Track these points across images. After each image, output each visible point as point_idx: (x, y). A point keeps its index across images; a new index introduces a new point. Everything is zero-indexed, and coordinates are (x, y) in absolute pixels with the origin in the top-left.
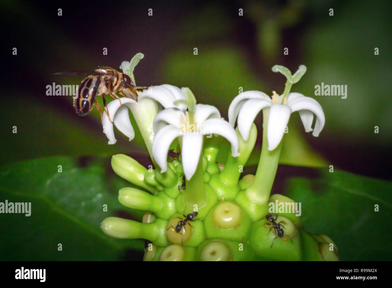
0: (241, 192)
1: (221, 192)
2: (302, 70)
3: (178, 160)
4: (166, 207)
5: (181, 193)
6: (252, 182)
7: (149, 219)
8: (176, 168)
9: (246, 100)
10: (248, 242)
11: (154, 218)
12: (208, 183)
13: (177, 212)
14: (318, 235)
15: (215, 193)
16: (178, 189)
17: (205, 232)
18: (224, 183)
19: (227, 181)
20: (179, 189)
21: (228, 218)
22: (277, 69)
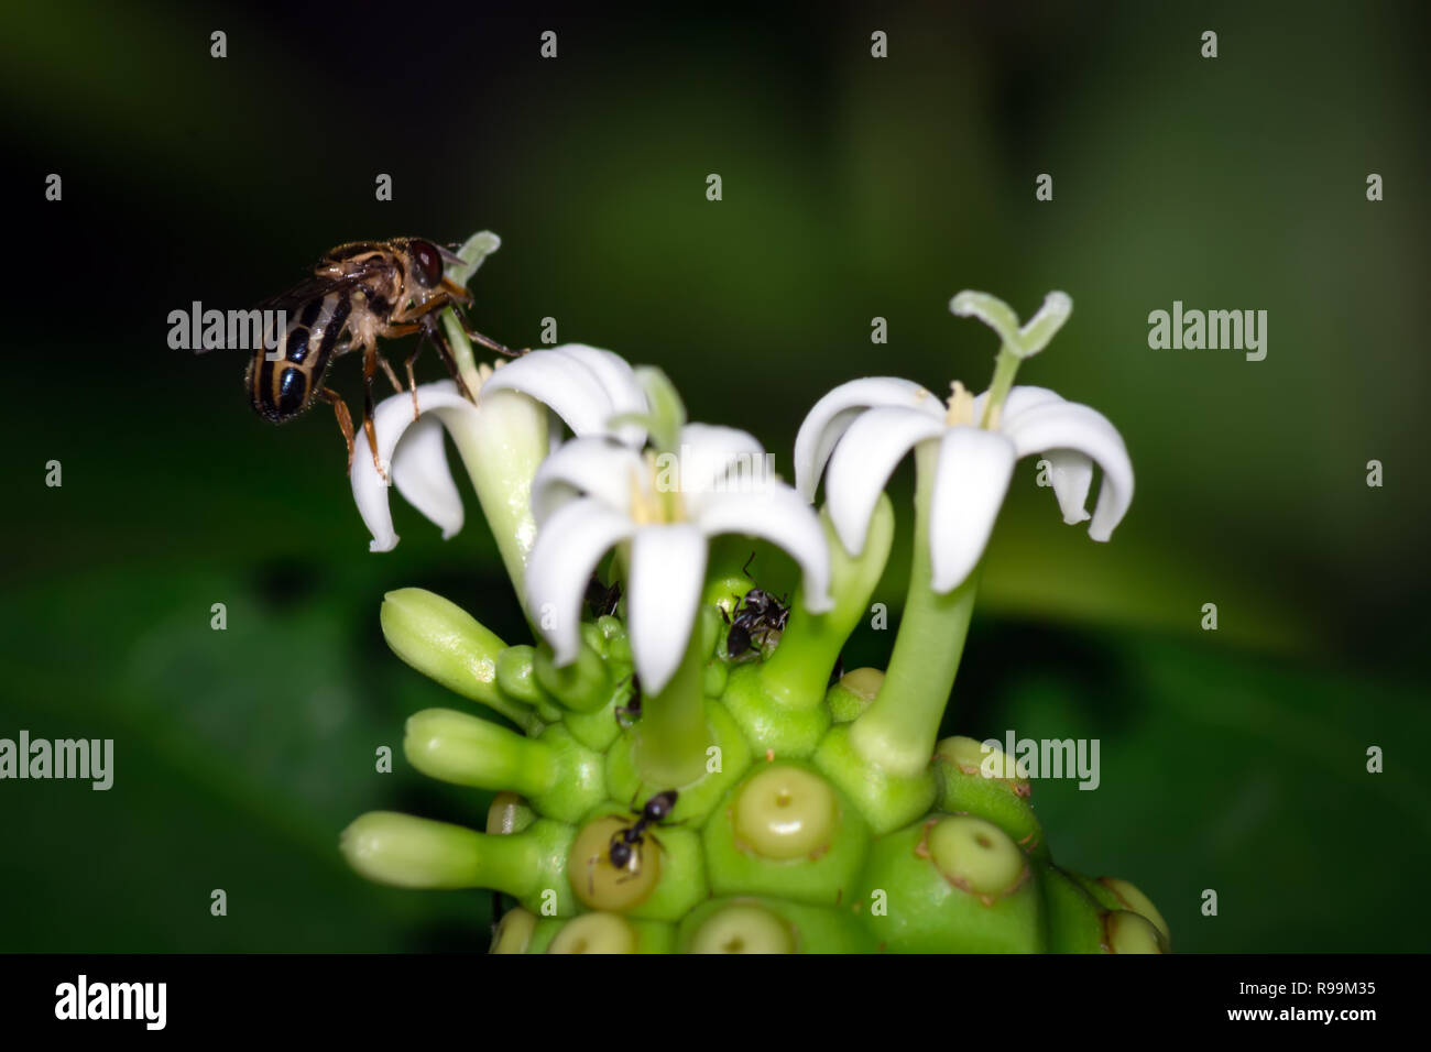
0: (834, 730)
1: (763, 730)
2: (1056, 309)
3: (616, 616)
4: (570, 777)
5: (623, 731)
6: (872, 696)
7: (509, 819)
8: (607, 642)
9: (860, 409)
10: (857, 908)
11: (526, 816)
12: (719, 698)
13: (610, 799)
14: (1100, 880)
15: (742, 732)
16: (613, 719)
17: (705, 870)
18: (777, 698)
19: (787, 691)
20: (618, 718)
21: (789, 821)
22: (969, 303)
